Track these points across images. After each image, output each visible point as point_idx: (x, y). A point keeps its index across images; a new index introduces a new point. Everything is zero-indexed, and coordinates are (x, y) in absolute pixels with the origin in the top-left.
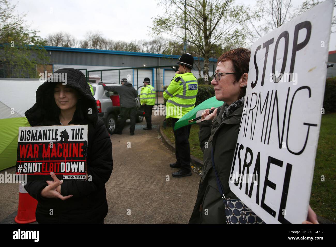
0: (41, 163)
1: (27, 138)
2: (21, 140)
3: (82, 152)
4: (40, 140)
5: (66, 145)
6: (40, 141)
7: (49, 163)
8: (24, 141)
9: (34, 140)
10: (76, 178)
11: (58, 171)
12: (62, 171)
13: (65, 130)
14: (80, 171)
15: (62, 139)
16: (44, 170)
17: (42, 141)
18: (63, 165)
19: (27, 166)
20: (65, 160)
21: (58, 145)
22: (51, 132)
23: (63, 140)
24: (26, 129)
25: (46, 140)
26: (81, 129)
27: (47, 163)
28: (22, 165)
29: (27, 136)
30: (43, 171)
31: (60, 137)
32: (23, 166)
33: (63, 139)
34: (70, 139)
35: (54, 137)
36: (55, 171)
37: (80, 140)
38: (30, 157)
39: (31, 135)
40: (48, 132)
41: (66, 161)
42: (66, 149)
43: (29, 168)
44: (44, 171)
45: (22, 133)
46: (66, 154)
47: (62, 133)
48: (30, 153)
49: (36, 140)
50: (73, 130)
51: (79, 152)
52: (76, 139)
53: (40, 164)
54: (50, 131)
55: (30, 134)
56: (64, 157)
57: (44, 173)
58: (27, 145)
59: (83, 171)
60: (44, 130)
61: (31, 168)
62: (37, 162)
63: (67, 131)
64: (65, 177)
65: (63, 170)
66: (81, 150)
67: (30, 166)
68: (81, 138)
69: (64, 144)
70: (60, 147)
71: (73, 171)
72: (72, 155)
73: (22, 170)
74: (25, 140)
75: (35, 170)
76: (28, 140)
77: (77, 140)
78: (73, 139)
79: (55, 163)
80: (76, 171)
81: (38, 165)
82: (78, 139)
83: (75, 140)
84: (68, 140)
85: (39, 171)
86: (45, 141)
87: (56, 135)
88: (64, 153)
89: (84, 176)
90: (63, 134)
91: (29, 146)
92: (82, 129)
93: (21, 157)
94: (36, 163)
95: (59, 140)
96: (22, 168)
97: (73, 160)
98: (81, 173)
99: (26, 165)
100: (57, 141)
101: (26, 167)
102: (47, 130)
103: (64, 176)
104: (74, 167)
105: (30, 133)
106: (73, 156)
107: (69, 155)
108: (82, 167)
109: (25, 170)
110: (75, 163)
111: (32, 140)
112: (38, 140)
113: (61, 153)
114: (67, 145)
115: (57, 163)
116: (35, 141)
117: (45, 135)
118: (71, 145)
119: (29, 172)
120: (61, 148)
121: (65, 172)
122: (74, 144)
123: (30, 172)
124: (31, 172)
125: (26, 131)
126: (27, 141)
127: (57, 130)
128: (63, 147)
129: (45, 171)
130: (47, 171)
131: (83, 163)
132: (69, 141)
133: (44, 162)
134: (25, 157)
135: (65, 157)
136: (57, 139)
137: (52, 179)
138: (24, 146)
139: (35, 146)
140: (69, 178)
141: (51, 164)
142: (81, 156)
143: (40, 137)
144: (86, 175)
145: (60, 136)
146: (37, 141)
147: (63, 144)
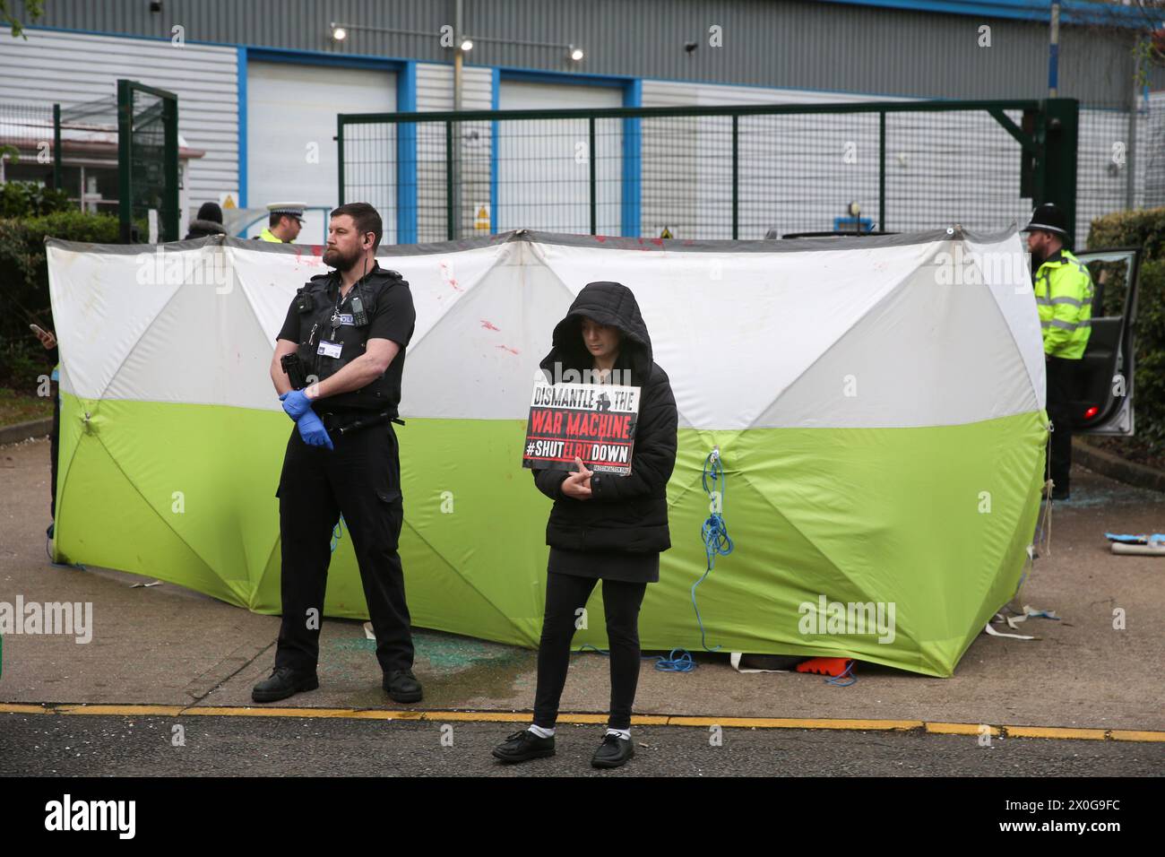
0: (563, 443)
1: (546, 400)
2: (536, 403)
3: (627, 430)
5: (604, 417)
6: (565, 406)
7: (575, 444)
8: (539, 405)
9: (555, 405)
12: (594, 458)
13: (605, 393)
14: (620, 461)
15: (598, 408)
16: (568, 454)
17: (569, 407)
18: (596, 448)
19: (541, 445)
20: (599, 441)
21: (592, 415)
22: (583, 394)
23: (601, 409)
24: (545, 387)
25: (574, 406)
27: (572, 444)
28: (533, 444)
29: (545, 397)
31: (597, 404)
32: (535, 445)
33: (601, 407)
35: (587, 403)
37: (626, 411)
38: (547, 431)
39: (551, 396)
40: (579, 394)
41: (601, 443)
42: (603, 423)
43: (544, 448)
44: (566, 457)
45: (539, 391)
46: (602, 431)
47: (599, 397)
48: (548, 425)
49: (559, 405)
50: (617, 393)
51: (622, 430)
52: (621, 408)
53: (561, 444)
54: (582, 391)
55: (549, 395)
56: (599, 435)
58: (545, 412)
59: (625, 461)
60: (573, 391)
61: (547, 449)
62: (557, 441)
63: (608, 394)
64: (598, 468)
65: (595, 456)
66: (626, 427)
67: (546, 446)
68: (629, 408)
69: (602, 416)
70: (595, 419)
71: (610, 460)
72: (611, 433)
73: (533, 451)
74: (542, 404)
75: (553, 453)
76: (547, 404)
77: (622, 410)
78: (616, 408)
79: (585, 445)
80: (614, 460)
81: (558, 446)
82: (624, 408)
83: (618, 410)
84: (609, 409)
85: (559, 456)
86: (572, 407)
87: (591, 399)
88: (600, 429)
90: (601, 399)
91: (547, 414)
92: (631, 394)
93: (534, 431)
94: (556, 443)
95: (594, 408)
96: (533, 449)
97: (612, 442)
98: (622, 464)
99: (539, 444)
100: (592, 409)
101: (540, 447)
102: (577, 390)
104: (613, 454)
105: (551, 393)
106: (613, 436)
107: (606, 433)
108: (624, 455)
109: (538, 452)
110: (614, 447)
111: (552, 404)
112: (562, 405)
113: (596, 430)
114: (606, 417)
115: (588, 445)
116: (557, 407)
117: (574, 398)
118: (611, 417)
119: (543, 455)
120: (597, 421)
121: (598, 460)
122: (616, 417)
123: (545, 456)
124: (547, 455)
125: (544, 390)
126: (544, 405)
127: (592, 392)
128: (599, 421)
129: (568, 456)
130: (570, 456)
132: (610, 411)
133: (568, 442)
134: (539, 431)
136: (591, 406)
137: (576, 469)
138: (539, 412)
139: (557, 414)
141: (578, 445)
142: (626, 437)
143: (565, 400)
145: (597, 402)
146: (560, 407)
147: (600, 415)
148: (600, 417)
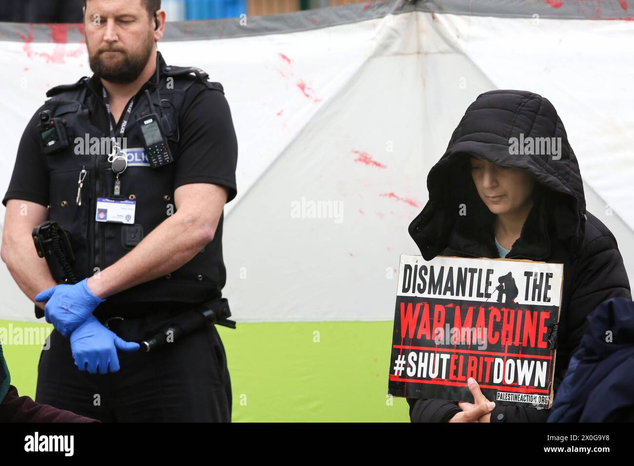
1: (419, 285)
2: (405, 290)
3: (544, 334)
4: (449, 293)
5: (509, 313)
6: (448, 296)
7: (466, 356)
8: (410, 294)
9: (435, 293)
10: (526, 402)
11: (487, 380)
12: (496, 381)
13: (510, 274)
14: (536, 384)
15: (500, 297)
16: (456, 373)
17: (455, 297)
18: (499, 364)
19: (415, 359)
20: (504, 352)
21: (491, 310)
22: (476, 275)
23: (504, 301)
24: (417, 262)
25: (463, 295)
26: (547, 274)
27: (462, 357)
28: (404, 356)
29: (419, 281)
30: (452, 377)
31: (497, 292)
32: (406, 359)
33: (504, 296)
34: (520, 299)
35: (482, 291)
36: (480, 380)
37: (542, 303)
38: (424, 336)
39: (427, 278)
40: (469, 275)
41: (506, 354)
42: (508, 323)
43: (421, 365)
44: (454, 378)
45: (408, 270)
46: (507, 336)
47: (501, 280)
48: (425, 327)
49: (440, 293)
50: (528, 274)
51: (537, 334)
52: (533, 299)
53: (446, 357)
54: (473, 271)
55: (425, 276)
56: (503, 343)
57: (455, 381)
58: (418, 306)
59: (543, 385)
60: (460, 269)
61: (425, 365)
62: (440, 353)
63: (513, 276)
64: (504, 397)
65: (498, 378)
66: (543, 330)
67: (423, 362)
68: (546, 299)
69: (506, 311)
70: (495, 317)
71: (520, 383)
72: (521, 340)
73: (403, 369)
74: (414, 292)
75: (433, 372)
76: (421, 291)
77: (536, 303)
78: (526, 299)
79: (482, 358)
80: (527, 384)
81: (441, 360)
82: (539, 300)
83: (530, 302)
84: (516, 300)
85: (443, 377)
86: (460, 297)
87: (488, 284)
88: (504, 334)
89: (545, 397)
90: (503, 284)
91: (422, 307)
92: (549, 276)
93: (403, 336)
94: (438, 355)
95: (494, 299)
96: (404, 366)
97: (523, 353)
98: (540, 390)
99: (413, 358)
100: (490, 300)
101: (414, 362)
102: (466, 269)
103: (501, 393)
104: (525, 373)
105: (426, 274)
106: (525, 344)
107: (514, 339)
108: (541, 375)
109: (411, 371)
110: (526, 362)
111: (429, 293)
112: (445, 294)
113: (497, 334)
114: (513, 312)
115: (486, 359)
116: (437, 296)
117: (462, 281)
118: (520, 313)
119: (419, 375)
120: (498, 320)
121: (503, 384)
122: (528, 313)
123: (421, 377)
124: (425, 376)
125: (416, 266)
126: (417, 294)
127: (490, 272)
128: (502, 319)
129: (457, 377)
130: (460, 377)
131: (545, 364)
132: (517, 303)
133: (457, 354)
134: (411, 336)
135: (505, 346)
136: (488, 296)
137: (470, 399)
138: (410, 305)
139: (439, 308)
140: (510, 400)
141: (471, 359)
142: (543, 345)
143: (449, 286)
144: (549, 394)
145: (498, 288)
146: (442, 297)
147: (502, 310)
148: (502, 313)
